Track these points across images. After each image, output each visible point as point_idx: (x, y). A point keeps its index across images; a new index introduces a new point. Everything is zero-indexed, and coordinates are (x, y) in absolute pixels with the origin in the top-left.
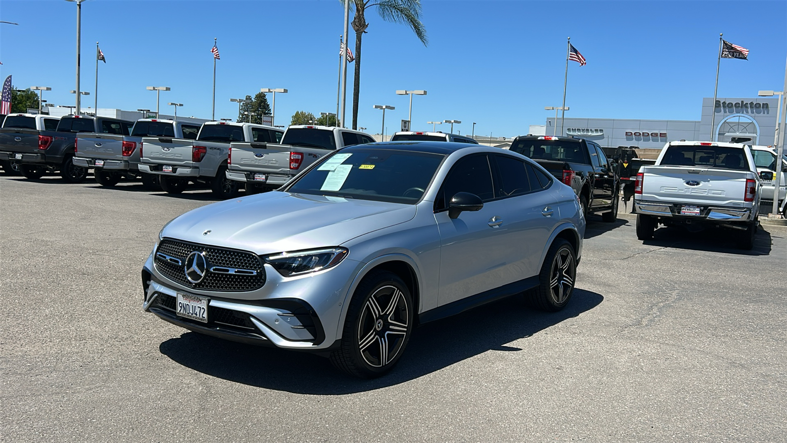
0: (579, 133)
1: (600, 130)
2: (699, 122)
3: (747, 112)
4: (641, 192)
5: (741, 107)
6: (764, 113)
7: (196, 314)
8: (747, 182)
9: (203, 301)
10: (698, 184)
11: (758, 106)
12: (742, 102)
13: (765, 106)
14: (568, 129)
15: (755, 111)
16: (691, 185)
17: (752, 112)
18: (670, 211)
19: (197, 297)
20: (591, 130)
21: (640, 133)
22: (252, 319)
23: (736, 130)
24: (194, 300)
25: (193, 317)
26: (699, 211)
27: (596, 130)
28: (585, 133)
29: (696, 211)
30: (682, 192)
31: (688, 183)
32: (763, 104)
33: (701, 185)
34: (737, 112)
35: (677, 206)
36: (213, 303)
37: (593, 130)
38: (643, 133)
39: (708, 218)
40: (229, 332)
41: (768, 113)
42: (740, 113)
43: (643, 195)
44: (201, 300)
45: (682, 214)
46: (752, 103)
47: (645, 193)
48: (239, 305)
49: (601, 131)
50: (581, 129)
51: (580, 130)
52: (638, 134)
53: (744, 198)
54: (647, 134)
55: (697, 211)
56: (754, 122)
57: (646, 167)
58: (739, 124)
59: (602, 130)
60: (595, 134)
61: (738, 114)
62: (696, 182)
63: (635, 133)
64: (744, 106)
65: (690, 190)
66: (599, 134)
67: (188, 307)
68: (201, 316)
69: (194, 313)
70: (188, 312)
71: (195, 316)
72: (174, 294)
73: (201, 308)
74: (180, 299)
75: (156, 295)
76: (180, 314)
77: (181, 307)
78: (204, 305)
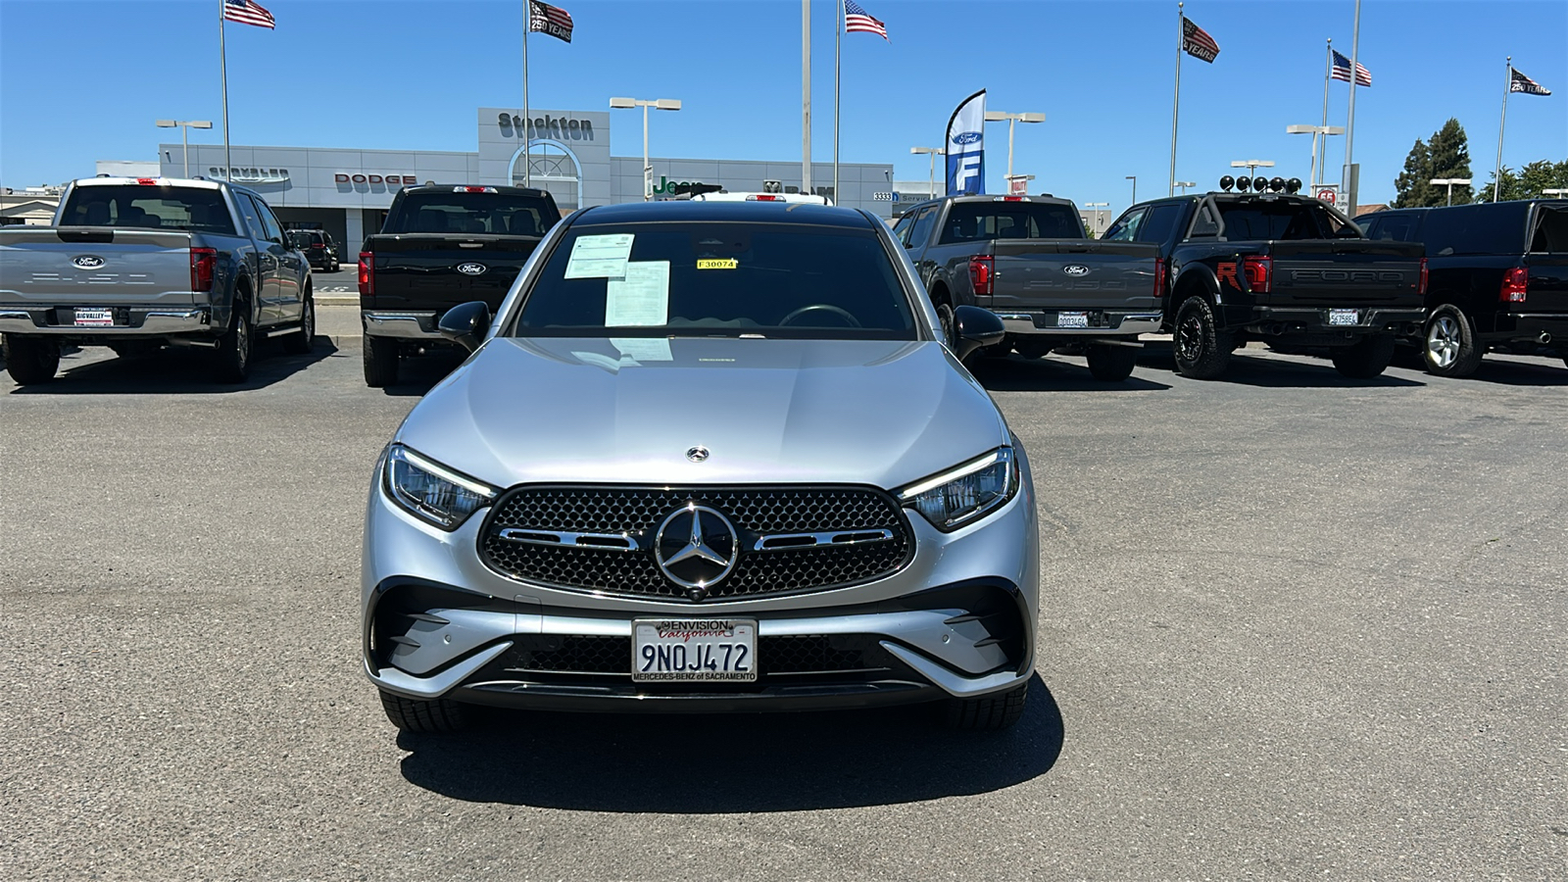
0: (237, 178)
1: (281, 171)
2: (476, 155)
3: (558, 137)
5: (546, 126)
6: (585, 139)
7: (713, 666)
9: (737, 630)
11: (573, 125)
12: (547, 117)
13: (586, 126)
14: (211, 170)
15: (569, 134)
17: (566, 138)
19: (723, 622)
20: (262, 171)
21: (364, 177)
22: (887, 646)
23: (542, 169)
24: (703, 630)
25: (699, 677)
27: (274, 172)
28: (250, 178)
32: (582, 121)
34: (542, 137)
36: (769, 629)
37: (267, 170)
38: (370, 176)
40: (817, 690)
41: (591, 139)
42: (544, 138)
44: (731, 628)
46: (563, 120)
48: (846, 618)
49: (284, 172)
50: (239, 168)
51: (237, 170)
52: (360, 179)
54: (378, 179)
56: (571, 154)
58: (545, 158)
59: (286, 172)
60: (270, 179)
61: (543, 141)
63: (353, 177)
64: (550, 126)
66: (280, 179)
67: (680, 652)
68: (731, 669)
69: (706, 665)
70: (679, 666)
71: (710, 671)
72: (620, 629)
73: (730, 647)
74: (647, 637)
75: (505, 645)
76: (649, 676)
77: (652, 658)
78: (744, 637)
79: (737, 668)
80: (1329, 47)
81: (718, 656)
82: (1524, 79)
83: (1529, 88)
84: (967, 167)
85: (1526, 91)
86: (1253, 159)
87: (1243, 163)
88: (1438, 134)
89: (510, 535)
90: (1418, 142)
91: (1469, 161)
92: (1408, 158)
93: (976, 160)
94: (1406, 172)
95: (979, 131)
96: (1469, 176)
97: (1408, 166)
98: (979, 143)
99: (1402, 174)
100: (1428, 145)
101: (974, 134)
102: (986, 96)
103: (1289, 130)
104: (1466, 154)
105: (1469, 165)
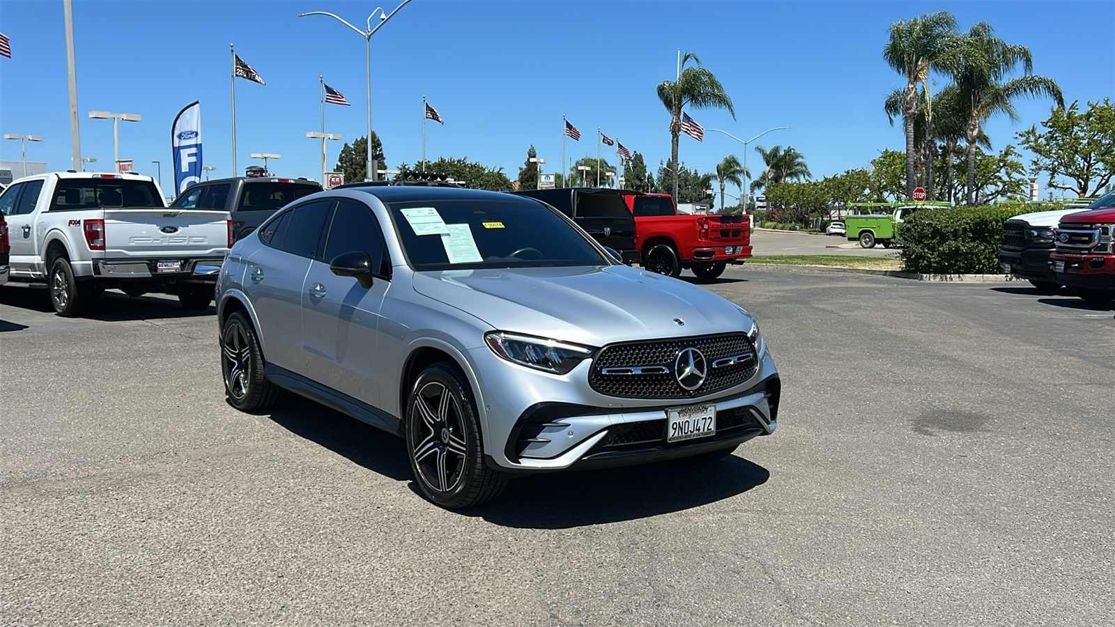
4: (103, 248)
7: (699, 429)
8: (228, 224)
9: (708, 410)
10: (176, 230)
16: (167, 232)
18: (148, 270)
19: (701, 406)
22: (752, 411)
24: (697, 411)
25: (693, 436)
26: (178, 266)
29: (175, 266)
30: (157, 243)
31: (163, 230)
33: (179, 231)
35: (152, 262)
36: (720, 407)
39: (194, 274)
43: (107, 251)
44: (706, 409)
45: (159, 272)
47: (108, 249)
53: (227, 244)
55: (177, 266)
57: (106, 211)
62: (173, 228)
65: (167, 239)
67: (687, 424)
68: (706, 430)
69: (697, 430)
70: (686, 432)
71: (697, 432)
72: (661, 415)
73: (705, 418)
74: (675, 418)
75: (604, 433)
76: (674, 439)
77: (675, 429)
78: (711, 412)
79: (708, 429)
80: (321, 81)
81: (701, 425)
82: (433, 111)
83: (435, 117)
84: (189, 155)
85: (433, 118)
86: (266, 152)
87: (259, 155)
88: (359, 140)
89: (608, 371)
90: (346, 145)
91: (384, 159)
92: (341, 155)
93: (194, 150)
94: (340, 164)
95: (195, 130)
96: (385, 168)
97: (341, 160)
98: (195, 139)
99: (337, 165)
100: (352, 147)
101: (192, 133)
102: (200, 106)
103: (308, 135)
104: (382, 154)
105: (385, 161)
